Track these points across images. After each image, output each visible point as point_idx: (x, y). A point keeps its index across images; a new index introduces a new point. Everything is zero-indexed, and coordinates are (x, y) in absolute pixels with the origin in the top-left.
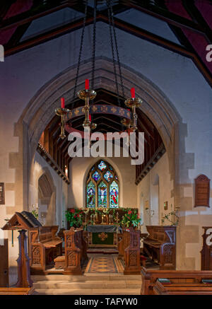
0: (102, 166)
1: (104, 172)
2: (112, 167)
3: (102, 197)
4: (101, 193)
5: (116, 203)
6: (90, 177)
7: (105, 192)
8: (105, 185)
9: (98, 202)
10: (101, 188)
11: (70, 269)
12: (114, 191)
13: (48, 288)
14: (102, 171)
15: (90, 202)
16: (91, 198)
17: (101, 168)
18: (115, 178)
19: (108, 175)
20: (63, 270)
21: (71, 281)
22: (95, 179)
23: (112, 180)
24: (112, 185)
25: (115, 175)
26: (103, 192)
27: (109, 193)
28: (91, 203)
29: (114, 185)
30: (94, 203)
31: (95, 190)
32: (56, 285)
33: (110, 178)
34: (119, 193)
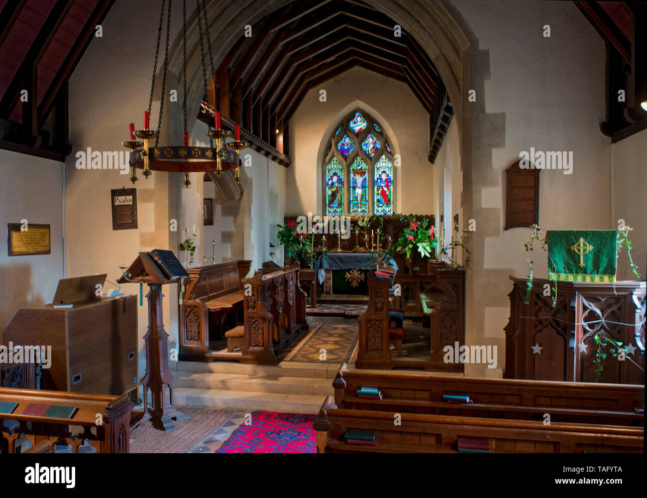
0: (359, 125)
1: (361, 136)
2: (380, 126)
3: (359, 191)
4: (355, 182)
5: (388, 202)
6: (333, 147)
7: (364, 180)
8: (364, 166)
9: (349, 202)
10: (356, 172)
11: (252, 353)
12: (384, 177)
13: (209, 388)
14: (358, 134)
15: (331, 202)
16: (334, 195)
17: (357, 129)
18: (386, 149)
19: (370, 143)
20: (240, 354)
21: (253, 376)
22: (343, 152)
23: (379, 153)
24: (378, 165)
25: (386, 142)
26: (359, 180)
27: (373, 183)
28: (335, 204)
29: (383, 164)
30: (340, 205)
31: (343, 176)
32: (223, 382)
33: (375, 149)
34: (395, 183)
